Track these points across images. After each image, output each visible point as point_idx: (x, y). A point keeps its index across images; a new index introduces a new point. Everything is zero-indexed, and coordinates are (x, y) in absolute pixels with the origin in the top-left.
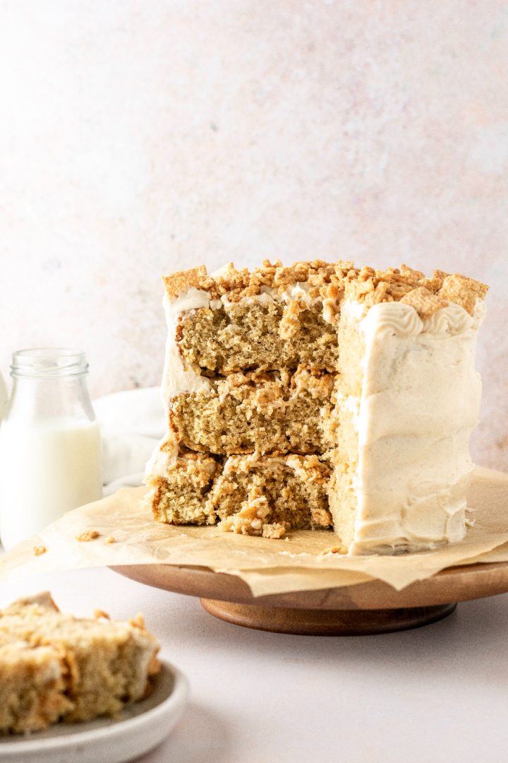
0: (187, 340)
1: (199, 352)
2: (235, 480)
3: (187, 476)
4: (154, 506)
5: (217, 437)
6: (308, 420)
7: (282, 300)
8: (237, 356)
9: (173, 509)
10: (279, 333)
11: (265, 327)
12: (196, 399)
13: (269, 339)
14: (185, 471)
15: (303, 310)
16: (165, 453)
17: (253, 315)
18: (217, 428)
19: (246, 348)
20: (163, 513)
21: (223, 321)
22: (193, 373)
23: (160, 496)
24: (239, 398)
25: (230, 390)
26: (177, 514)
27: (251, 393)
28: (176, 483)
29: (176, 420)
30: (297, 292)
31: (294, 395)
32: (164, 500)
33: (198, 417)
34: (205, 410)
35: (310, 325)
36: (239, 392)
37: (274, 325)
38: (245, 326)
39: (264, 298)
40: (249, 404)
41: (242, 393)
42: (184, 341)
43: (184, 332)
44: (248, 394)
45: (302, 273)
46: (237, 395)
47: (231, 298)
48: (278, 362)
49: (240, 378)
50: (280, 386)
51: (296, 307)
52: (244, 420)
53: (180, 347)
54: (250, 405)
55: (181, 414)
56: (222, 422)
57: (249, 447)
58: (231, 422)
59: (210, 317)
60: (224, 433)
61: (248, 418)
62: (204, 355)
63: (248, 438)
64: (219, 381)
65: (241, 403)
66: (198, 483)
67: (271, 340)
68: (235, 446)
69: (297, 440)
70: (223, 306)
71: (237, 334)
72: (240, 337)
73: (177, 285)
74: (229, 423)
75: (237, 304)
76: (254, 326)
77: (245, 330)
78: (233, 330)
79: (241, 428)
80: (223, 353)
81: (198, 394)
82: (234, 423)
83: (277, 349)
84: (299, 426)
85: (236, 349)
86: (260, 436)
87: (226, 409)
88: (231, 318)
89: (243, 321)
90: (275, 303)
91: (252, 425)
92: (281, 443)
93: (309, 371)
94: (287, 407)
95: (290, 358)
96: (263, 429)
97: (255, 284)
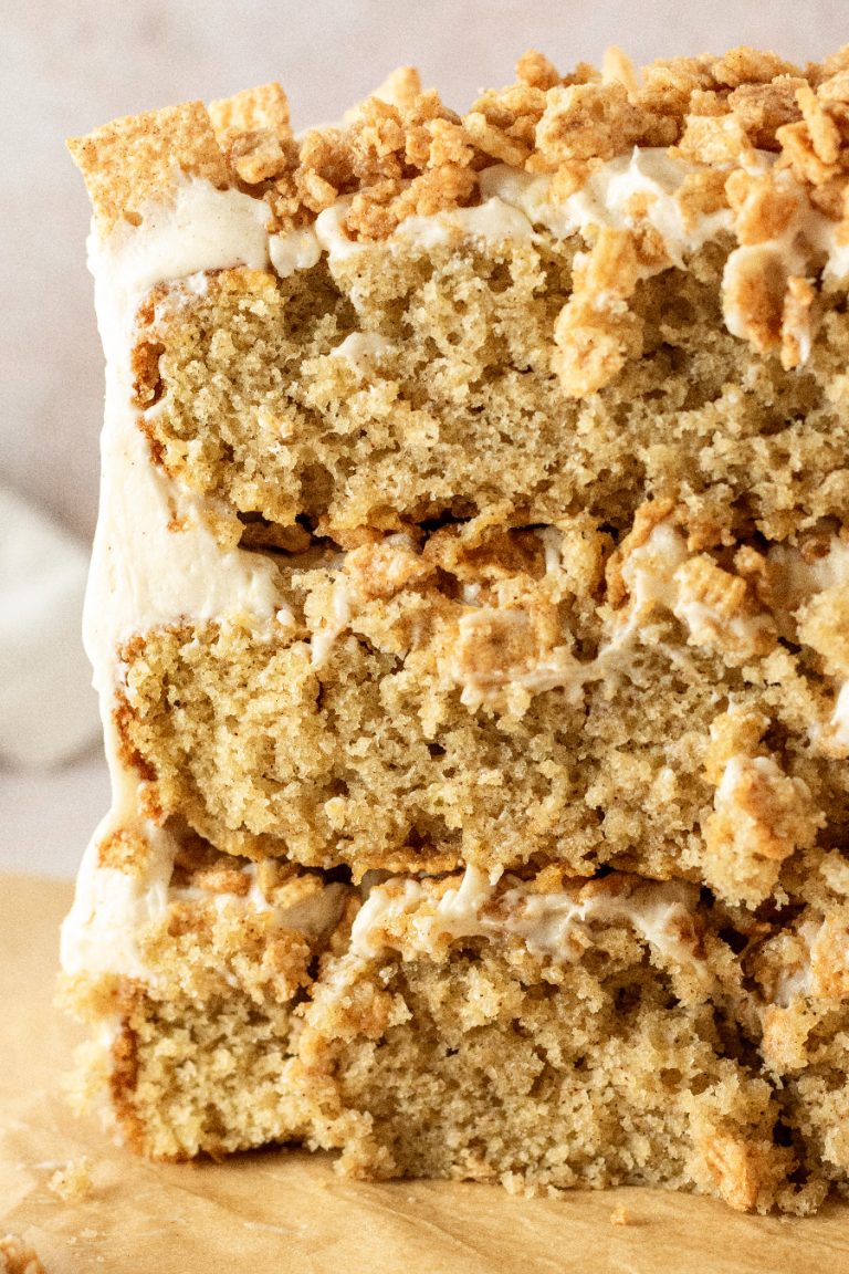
0: (178, 404)
1: (228, 452)
2: (400, 986)
3: (220, 967)
4: (118, 1095)
5: (309, 807)
6: (673, 749)
7: (569, 228)
8: (386, 468)
9: (194, 1101)
10: (555, 368)
11: (498, 342)
12: (217, 650)
13: (514, 394)
14: (206, 942)
15: (657, 270)
16: (117, 874)
17: (448, 296)
18: (305, 769)
19: (420, 433)
20: (157, 1121)
21: (327, 324)
22: (205, 538)
23: (134, 1051)
24: (390, 645)
25: (354, 614)
26: (215, 1124)
27: (438, 622)
28: (182, 995)
29: (142, 736)
30: (628, 193)
31: (620, 630)
32: (154, 1070)
33: (232, 721)
34: (254, 695)
35: (686, 332)
36: (386, 624)
37: (534, 337)
38: (417, 338)
39: (488, 223)
40: (431, 672)
41: (404, 625)
42: (166, 405)
43: (166, 368)
44: (428, 630)
45: (664, 110)
46: (379, 632)
47: (353, 225)
48: (553, 492)
49: (397, 561)
50: (557, 599)
51: (621, 258)
52: (413, 736)
53: (150, 434)
54: (435, 675)
55: (162, 714)
56: (327, 745)
57: (442, 846)
58: (363, 744)
59: (266, 302)
60: (338, 785)
61: (429, 731)
62: (251, 464)
63: (432, 810)
64: (313, 574)
65: (400, 666)
66: (267, 987)
67: (524, 400)
68: (384, 844)
69: (632, 828)
70: (325, 254)
71: (385, 374)
72: (393, 388)
73: (132, 173)
74: (351, 751)
75: (380, 246)
76: (453, 339)
77: (418, 355)
78: (365, 358)
79: (406, 768)
80: (324, 456)
81: (225, 630)
82: (377, 749)
83: (548, 435)
84: (640, 768)
85: (378, 436)
86: (486, 809)
87: (341, 688)
88: (359, 307)
89: (406, 317)
90: (538, 239)
91: (450, 760)
92: (568, 834)
93: (682, 531)
94: (590, 688)
95: (605, 473)
96: (492, 777)
97: (453, 164)
